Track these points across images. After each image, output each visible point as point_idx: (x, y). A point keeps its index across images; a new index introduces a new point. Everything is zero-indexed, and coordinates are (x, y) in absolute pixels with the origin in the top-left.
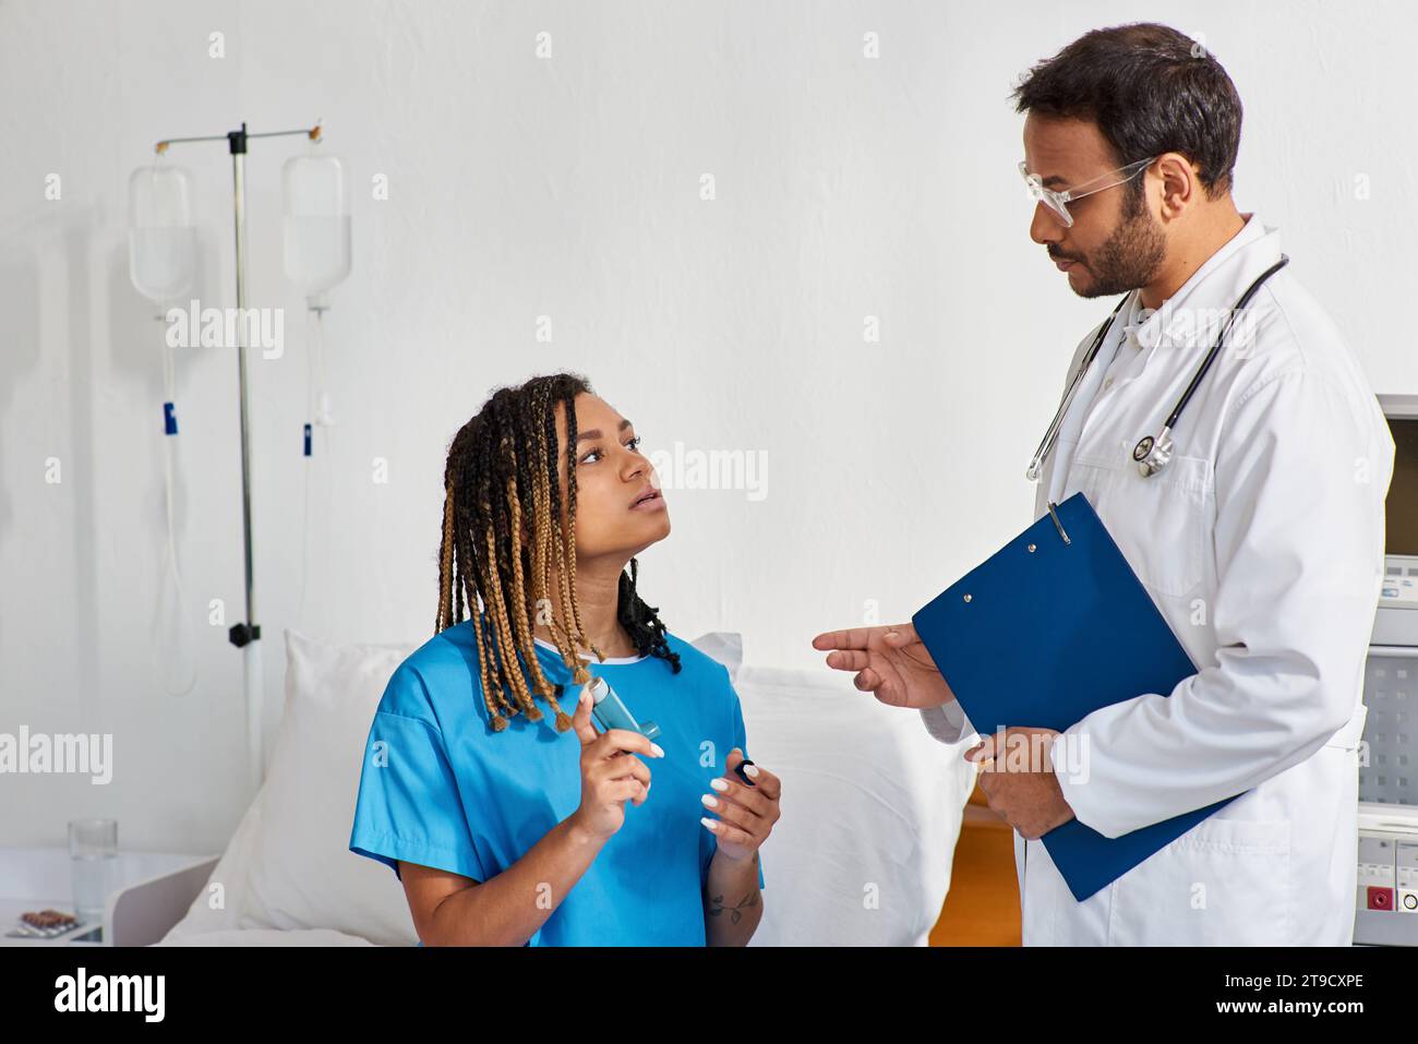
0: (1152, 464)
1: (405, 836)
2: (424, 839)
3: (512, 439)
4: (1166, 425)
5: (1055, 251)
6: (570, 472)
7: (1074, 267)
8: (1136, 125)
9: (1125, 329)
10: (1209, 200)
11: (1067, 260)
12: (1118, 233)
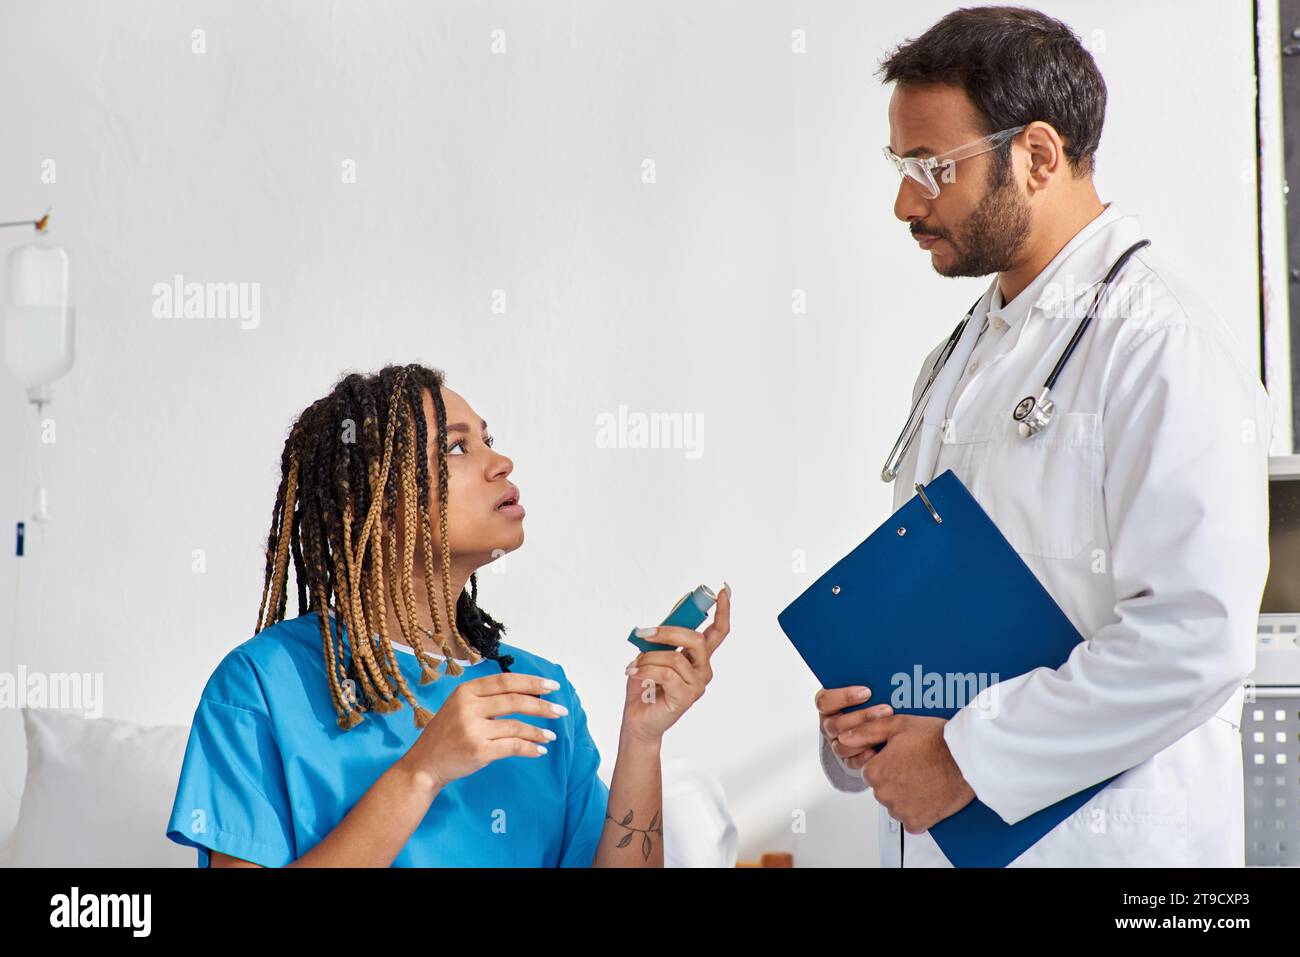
0: (1033, 424)
1: (228, 828)
2: (248, 831)
3: (376, 420)
4: (1046, 385)
5: (919, 229)
6: (440, 458)
7: (938, 243)
8: (1004, 90)
9: (988, 314)
10: (1074, 177)
11: (933, 237)
12: (984, 204)
